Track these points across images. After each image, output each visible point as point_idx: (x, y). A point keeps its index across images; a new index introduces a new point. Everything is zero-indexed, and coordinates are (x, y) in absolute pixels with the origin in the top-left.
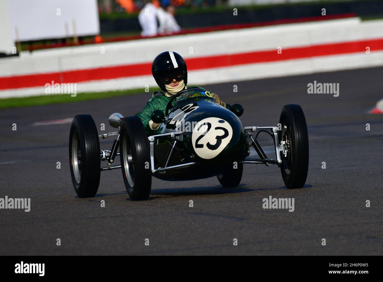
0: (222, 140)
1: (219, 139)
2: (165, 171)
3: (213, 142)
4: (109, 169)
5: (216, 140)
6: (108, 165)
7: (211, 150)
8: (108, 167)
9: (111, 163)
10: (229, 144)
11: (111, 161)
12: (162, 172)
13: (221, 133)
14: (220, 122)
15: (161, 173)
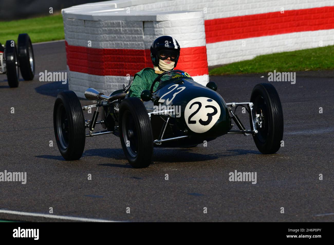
0: (213, 117)
1: (210, 116)
2: (161, 143)
3: (205, 119)
4: (91, 136)
5: (207, 117)
6: (89, 132)
7: (204, 126)
8: (89, 134)
9: (92, 130)
10: (219, 120)
11: (93, 129)
12: (159, 144)
13: (211, 111)
14: (209, 101)
15: (157, 144)
